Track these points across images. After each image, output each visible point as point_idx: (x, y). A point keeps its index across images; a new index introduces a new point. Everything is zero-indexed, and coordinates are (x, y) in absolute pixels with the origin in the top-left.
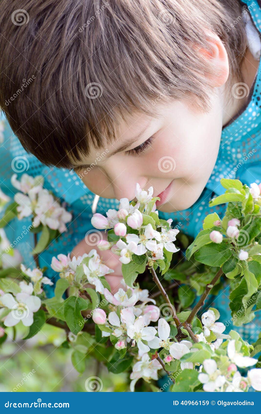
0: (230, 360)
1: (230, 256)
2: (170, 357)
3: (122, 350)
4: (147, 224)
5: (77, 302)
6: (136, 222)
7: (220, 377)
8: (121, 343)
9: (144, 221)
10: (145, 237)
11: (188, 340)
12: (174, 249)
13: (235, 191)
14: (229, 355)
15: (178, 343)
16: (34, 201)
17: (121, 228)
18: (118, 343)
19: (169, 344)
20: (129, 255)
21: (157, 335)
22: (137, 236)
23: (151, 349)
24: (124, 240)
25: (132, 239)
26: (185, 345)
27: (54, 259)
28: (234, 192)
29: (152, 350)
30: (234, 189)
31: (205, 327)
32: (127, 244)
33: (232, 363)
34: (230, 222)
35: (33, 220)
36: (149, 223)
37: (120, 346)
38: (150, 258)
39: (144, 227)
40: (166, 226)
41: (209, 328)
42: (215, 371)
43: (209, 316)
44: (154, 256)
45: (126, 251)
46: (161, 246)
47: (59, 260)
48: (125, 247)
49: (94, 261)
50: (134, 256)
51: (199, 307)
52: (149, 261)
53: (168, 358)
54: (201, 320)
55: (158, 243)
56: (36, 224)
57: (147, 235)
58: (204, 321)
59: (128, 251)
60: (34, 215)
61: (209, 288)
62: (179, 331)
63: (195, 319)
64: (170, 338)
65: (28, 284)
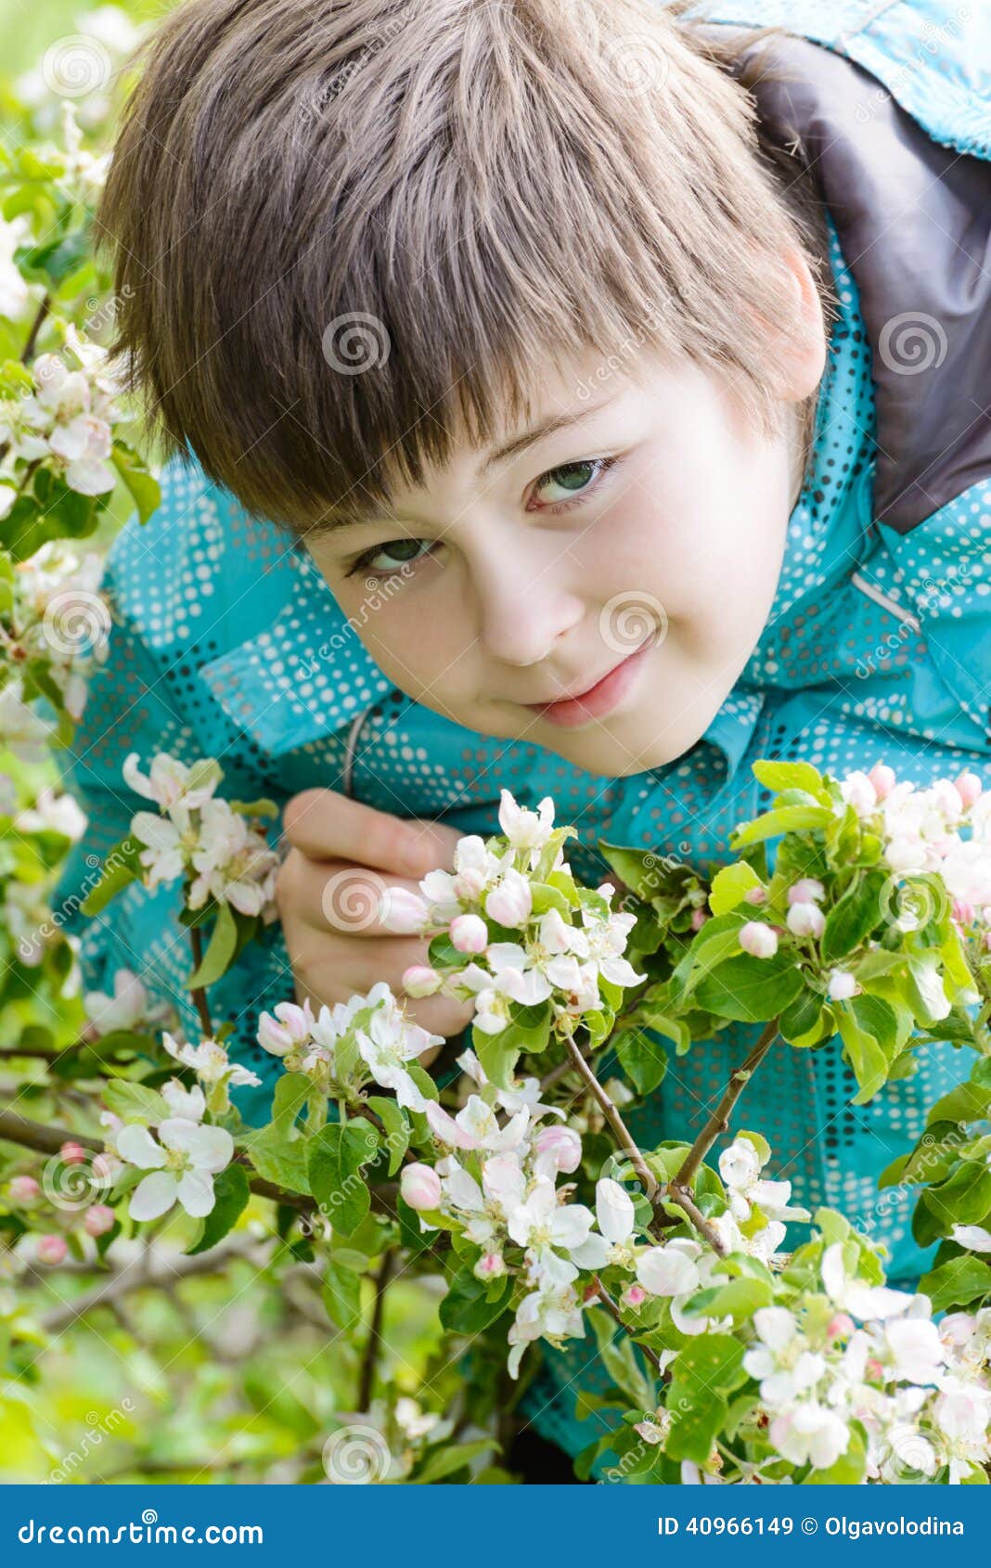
0: (832, 1303)
1: (801, 989)
2: (639, 1291)
3: (495, 1281)
4: (547, 910)
5: (344, 1140)
6: (514, 907)
7: (807, 1355)
8: (491, 1262)
9: (534, 899)
10: (544, 949)
11: (688, 1235)
12: (629, 977)
13: (801, 797)
14: (828, 1287)
15: (659, 1249)
16: (188, 834)
17: (470, 930)
18: (484, 1260)
19: (633, 1254)
20: (500, 1007)
21: (596, 1229)
22: (519, 948)
23: (580, 1270)
24: (481, 961)
25: (505, 958)
26: (683, 1254)
27: (264, 1018)
28: (800, 802)
29: (584, 1274)
30: (799, 792)
31: (731, 1191)
32: (493, 974)
33: (837, 1311)
34: (792, 890)
35: (187, 887)
36: (551, 906)
37: (489, 1269)
38: (560, 1009)
39: (537, 920)
40: (598, 910)
41: (742, 1191)
42: (792, 1340)
43: (741, 1157)
44: (574, 1001)
45: (493, 996)
46: (591, 971)
47: (279, 1021)
48: (488, 985)
49: (384, 1017)
50: (516, 1008)
51: (712, 1135)
52: (558, 1018)
53: (634, 1294)
54: (718, 1171)
55: (581, 962)
56: (197, 899)
57: (547, 942)
58: (727, 1173)
59: (498, 995)
60: (191, 875)
61: (740, 1082)
62: (658, 1209)
63: (700, 1170)
64: (636, 1236)
65: (189, 1090)
